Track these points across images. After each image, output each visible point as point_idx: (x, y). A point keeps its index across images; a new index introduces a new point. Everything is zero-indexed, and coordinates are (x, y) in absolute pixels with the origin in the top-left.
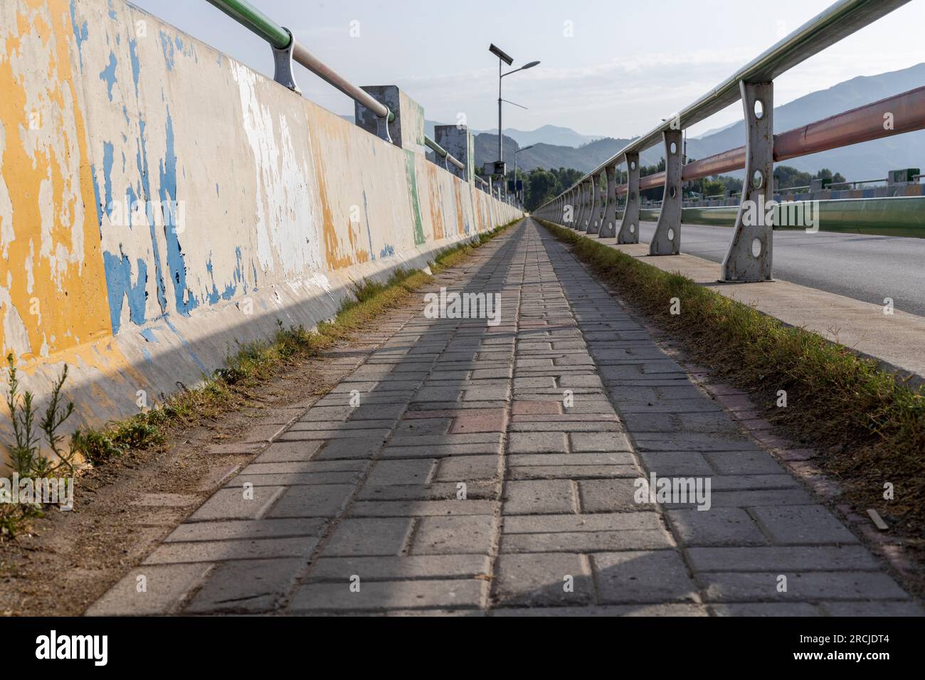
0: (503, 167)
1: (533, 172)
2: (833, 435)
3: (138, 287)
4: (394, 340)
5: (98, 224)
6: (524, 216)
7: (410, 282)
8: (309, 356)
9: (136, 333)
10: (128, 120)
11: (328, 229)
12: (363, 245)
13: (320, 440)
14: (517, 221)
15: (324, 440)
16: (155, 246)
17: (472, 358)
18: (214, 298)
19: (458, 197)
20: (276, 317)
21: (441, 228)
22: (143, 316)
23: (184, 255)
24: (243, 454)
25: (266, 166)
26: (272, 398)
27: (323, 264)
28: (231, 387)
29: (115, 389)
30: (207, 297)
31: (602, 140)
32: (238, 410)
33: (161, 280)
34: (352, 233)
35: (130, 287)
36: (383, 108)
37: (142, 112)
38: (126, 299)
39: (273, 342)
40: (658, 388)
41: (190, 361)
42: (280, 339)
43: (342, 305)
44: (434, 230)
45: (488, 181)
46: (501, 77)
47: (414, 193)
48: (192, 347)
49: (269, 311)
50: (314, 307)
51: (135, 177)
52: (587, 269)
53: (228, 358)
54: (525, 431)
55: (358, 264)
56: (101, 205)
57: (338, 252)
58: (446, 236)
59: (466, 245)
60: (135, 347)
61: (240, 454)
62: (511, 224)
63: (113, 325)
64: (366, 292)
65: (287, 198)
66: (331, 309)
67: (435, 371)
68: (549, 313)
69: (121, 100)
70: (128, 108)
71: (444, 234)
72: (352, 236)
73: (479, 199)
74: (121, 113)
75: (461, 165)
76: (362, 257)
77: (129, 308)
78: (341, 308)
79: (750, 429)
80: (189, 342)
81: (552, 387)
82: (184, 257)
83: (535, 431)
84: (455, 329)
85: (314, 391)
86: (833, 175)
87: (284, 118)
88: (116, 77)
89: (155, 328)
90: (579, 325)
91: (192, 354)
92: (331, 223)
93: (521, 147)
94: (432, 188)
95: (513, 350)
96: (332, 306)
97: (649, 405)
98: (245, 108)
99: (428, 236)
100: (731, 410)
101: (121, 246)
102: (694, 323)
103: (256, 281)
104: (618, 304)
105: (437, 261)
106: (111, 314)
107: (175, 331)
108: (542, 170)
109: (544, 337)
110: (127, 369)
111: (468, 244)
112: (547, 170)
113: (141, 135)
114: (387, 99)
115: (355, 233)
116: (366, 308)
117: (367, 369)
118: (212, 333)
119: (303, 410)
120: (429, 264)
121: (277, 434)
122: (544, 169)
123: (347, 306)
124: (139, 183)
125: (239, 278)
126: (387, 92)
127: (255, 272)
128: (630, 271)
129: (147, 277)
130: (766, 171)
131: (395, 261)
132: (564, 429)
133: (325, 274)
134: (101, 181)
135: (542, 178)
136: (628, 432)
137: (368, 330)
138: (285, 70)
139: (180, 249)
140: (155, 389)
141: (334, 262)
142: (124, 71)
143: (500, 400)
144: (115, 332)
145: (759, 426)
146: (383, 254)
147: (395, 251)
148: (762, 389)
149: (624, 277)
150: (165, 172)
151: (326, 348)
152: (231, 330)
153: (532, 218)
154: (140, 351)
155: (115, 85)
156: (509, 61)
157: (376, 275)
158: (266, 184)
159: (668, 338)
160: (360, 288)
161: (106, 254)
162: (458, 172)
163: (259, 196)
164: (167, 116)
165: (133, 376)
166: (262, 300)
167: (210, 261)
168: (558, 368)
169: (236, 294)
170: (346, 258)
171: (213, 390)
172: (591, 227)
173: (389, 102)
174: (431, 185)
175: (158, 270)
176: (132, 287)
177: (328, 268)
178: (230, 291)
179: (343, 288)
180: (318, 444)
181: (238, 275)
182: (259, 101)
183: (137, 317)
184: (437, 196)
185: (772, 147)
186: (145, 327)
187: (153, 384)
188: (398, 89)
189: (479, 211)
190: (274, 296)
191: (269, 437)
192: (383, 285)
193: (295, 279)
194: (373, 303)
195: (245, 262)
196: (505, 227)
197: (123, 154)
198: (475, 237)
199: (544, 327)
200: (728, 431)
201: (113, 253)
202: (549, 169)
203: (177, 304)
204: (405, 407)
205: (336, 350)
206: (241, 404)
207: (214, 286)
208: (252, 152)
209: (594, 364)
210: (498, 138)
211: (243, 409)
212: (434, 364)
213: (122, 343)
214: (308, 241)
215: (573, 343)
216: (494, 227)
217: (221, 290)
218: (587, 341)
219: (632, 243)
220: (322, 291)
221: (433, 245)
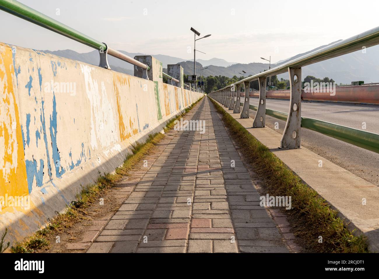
0: (196, 77)
1: (208, 77)
2: (318, 246)
3: (40, 171)
4: (147, 176)
5: (24, 149)
6: (204, 95)
7: (155, 140)
8: (111, 187)
9: (39, 191)
10: (37, 102)
11: (121, 124)
12: (135, 127)
13: (112, 241)
14: (201, 98)
15: (114, 241)
16: (47, 152)
17: (177, 188)
18: (72, 167)
19: (176, 95)
20: (98, 170)
21: (169, 110)
22: (42, 182)
23: (60, 152)
24: (81, 249)
25: (95, 105)
26: (94, 214)
27: (119, 140)
28: (78, 209)
29: (29, 220)
30: (69, 167)
31: (236, 64)
32: (80, 222)
33: (50, 166)
34: (131, 123)
35: (37, 172)
36: (145, 66)
37: (43, 97)
38: (35, 178)
39: (96, 182)
40: (252, 211)
41: (61, 199)
42: (99, 181)
43: (126, 157)
44: (166, 112)
45: (189, 85)
46: (195, 41)
47: (158, 99)
48: (62, 193)
49: (95, 167)
50: (114, 161)
51: (39, 125)
52: (228, 131)
53: (77, 195)
54: (196, 239)
55: (134, 135)
56: (25, 141)
57: (125, 132)
58: (171, 113)
59: (179, 116)
60: (38, 198)
61: (79, 250)
62: (199, 101)
63: (29, 190)
64: (136, 149)
65: (104, 116)
66: (121, 160)
67: (162, 197)
68: (211, 161)
69: (34, 94)
70: (37, 97)
71: (170, 112)
72: (131, 124)
73: (185, 94)
74: (34, 100)
75: (178, 81)
76: (135, 132)
77: (36, 181)
78: (125, 158)
79: (286, 239)
80: (61, 190)
81: (208, 209)
82: (60, 153)
83: (199, 239)
84: (171, 170)
85: (112, 209)
86: (330, 80)
87: (103, 83)
88: (32, 85)
89: (47, 187)
90: (222, 168)
91: (62, 196)
92: (122, 121)
93: (203, 67)
94: (165, 94)
95: (194, 184)
96: (122, 159)
97: (247, 222)
98: (87, 83)
99: (163, 115)
100: (279, 226)
101: (33, 156)
102: (268, 171)
103: (90, 155)
104: (239, 155)
105: (167, 126)
106: (29, 186)
107: (55, 186)
108: (212, 76)
109: (207, 176)
110: (35, 209)
111: (180, 115)
112: (214, 76)
113: (43, 107)
114: (147, 61)
115: (132, 122)
116: (136, 158)
117: (134, 194)
118: (71, 183)
119: (107, 221)
120: (164, 128)
121: (95, 237)
122: (213, 76)
123: (129, 157)
124: (41, 127)
125: (83, 155)
126: (147, 58)
127: (90, 151)
128: (244, 137)
129: (44, 166)
130: (299, 104)
131: (149, 130)
132: (212, 238)
133: (119, 143)
134: (25, 131)
135: (212, 80)
136: (237, 239)
137: (136, 169)
138: (104, 60)
139: (58, 150)
140: (46, 216)
141: (123, 137)
142: (35, 83)
143: (187, 218)
144: (30, 192)
145: (290, 238)
146: (144, 128)
147: (149, 126)
148: (292, 215)
149: (242, 139)
150: (52, 120)
151: (119, 181)
152: (79, 180)
153: (208, 96)
154: (40, 200)
155: (31, 89)
156: (199, 34)
157: (141, 139)
158: (95, 112)
159: (257, 178)
160: (134, 147)
161: (27, 161)
162: (177, 84)
163: (92, 119)
164: (53, 96)
165: (37, 212)
166: (92, 163)
167: (71, 152)
168: (212, 197)
169: (82, 163)
170: (129, 134)
171: (70, 213)
172: (231, 107)
173: (148, 62)
174: (165, 93)
175: (49, 162)
176: (38, 172)
177: (121, 141)
178: (79, 162)
179: (127, 149)
180: (111, 244)
181: (82, 154)
182: (93, 78)
183: (39, 184)
184: (168, 97)
185: (301, 94)
186: (42, 187)
187: (45, 214)
188: (151, 57)
189: (185, 99)
190: (97, 160)
191: (91, 239)
192: (144, 143)
193: (106, 149)
194: (139, 154)
195: (86, 148)
196: (196, 103)
197: (35, 117)
198: (183, 110)
199: (208, 169)
200: (277, 239)
201: (29, 160)
202: (215, 76)
203: (56, 174)
204: (147, 221)
205: (123, 182)
206: (82, 219)
207: (72, 162)
208: (89, 101)
209: (226, 194)
210: (194, 63)
211: (82, 221)
212: (162, 192)
213: (33, 197)
214: (112, 132)
215: (219, 180)
216: (191, 104)
217: (75, 163)
218: (224, 179)
219: (246, 118)
220: (118, 152)
221: (166, 118)
